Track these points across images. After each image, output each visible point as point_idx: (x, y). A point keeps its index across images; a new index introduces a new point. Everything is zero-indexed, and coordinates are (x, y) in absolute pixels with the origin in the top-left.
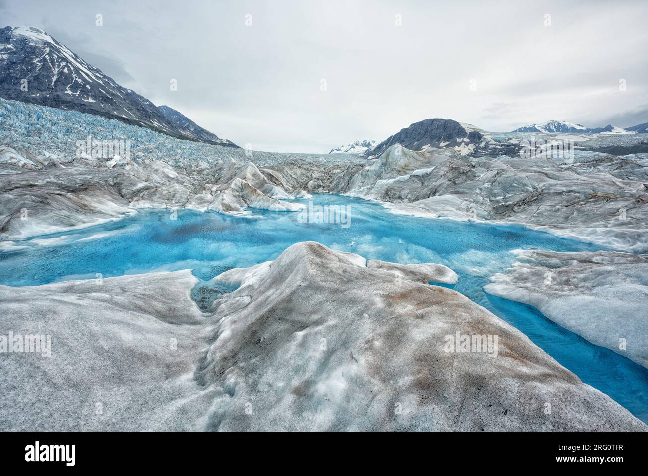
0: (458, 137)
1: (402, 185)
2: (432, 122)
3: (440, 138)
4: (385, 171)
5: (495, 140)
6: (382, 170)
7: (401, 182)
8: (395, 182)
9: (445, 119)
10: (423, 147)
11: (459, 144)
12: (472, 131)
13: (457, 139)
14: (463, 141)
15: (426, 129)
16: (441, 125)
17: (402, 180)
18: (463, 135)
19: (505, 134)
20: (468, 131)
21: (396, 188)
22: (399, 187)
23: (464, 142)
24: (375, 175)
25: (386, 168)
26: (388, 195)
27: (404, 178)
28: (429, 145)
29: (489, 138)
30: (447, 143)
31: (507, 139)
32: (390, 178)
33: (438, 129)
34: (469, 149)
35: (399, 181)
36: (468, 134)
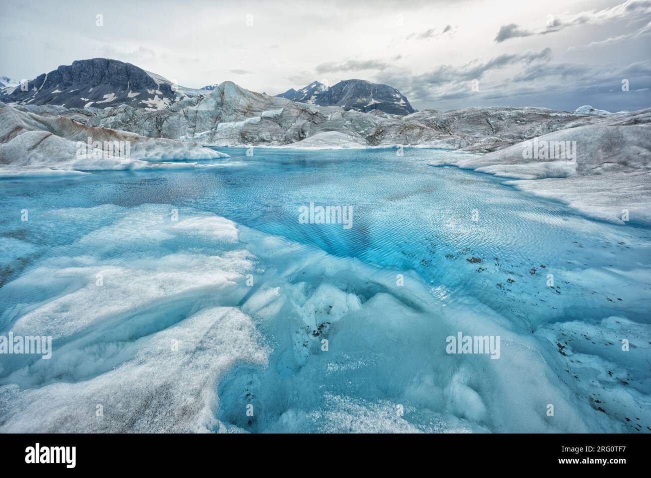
0: (149, 88)
1: (257, 128)
2: (108, 63)
3: (125, 87)
4: (225, 112)
5: (188, 96)
6: (219, 111)
7: (253, 124)
8: (245, 124)
9: (125, 62)
10: (105, 96)
11: (152, 97)
12: (163, 83)
13: (148, 90)
14: (155, 94)
15: (101, 72)
16: (121, 70)
17: (253, 122)
18: (153, 86)
19: (196, 90)
20: (158, 83)
21: (250, 131)
22: (253, 130)
23: (158, 95)
24: (212, 117)
25: (224, 109)
26: (246, 139)
27: (255, 121)
28: (113, 94)
29: (182, 93)
30: (137, 94)
31: (199, 96)
32: (236, 120)
33: (118, 74)
34: (165, 103)
35: (250, 124)
36: (159, 85)
